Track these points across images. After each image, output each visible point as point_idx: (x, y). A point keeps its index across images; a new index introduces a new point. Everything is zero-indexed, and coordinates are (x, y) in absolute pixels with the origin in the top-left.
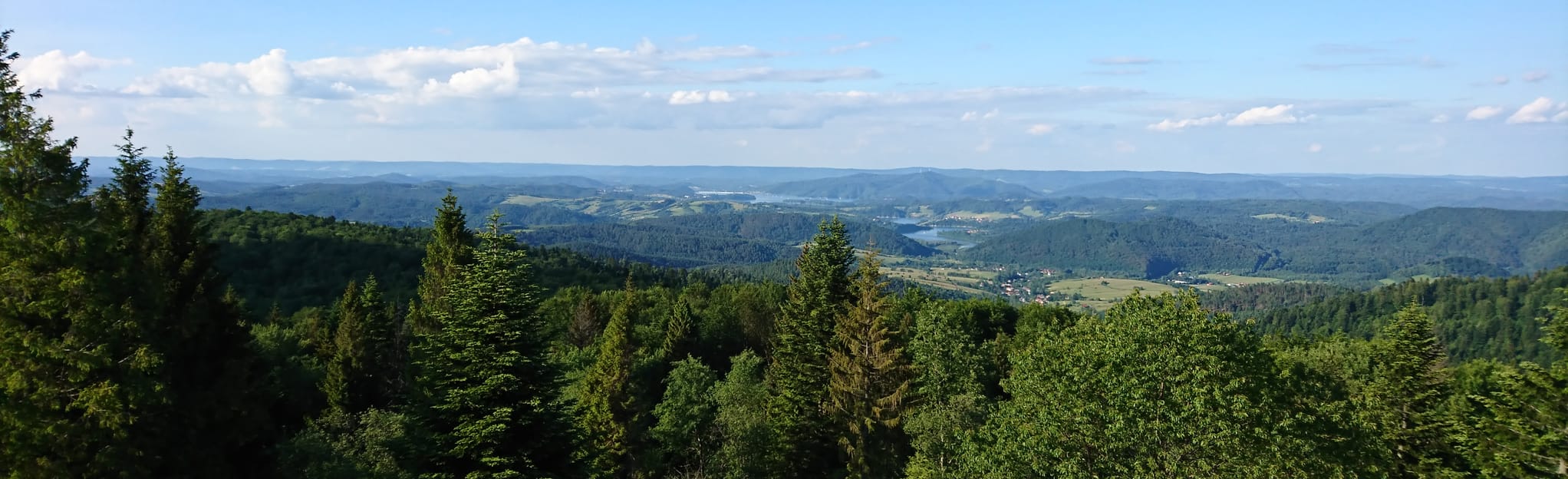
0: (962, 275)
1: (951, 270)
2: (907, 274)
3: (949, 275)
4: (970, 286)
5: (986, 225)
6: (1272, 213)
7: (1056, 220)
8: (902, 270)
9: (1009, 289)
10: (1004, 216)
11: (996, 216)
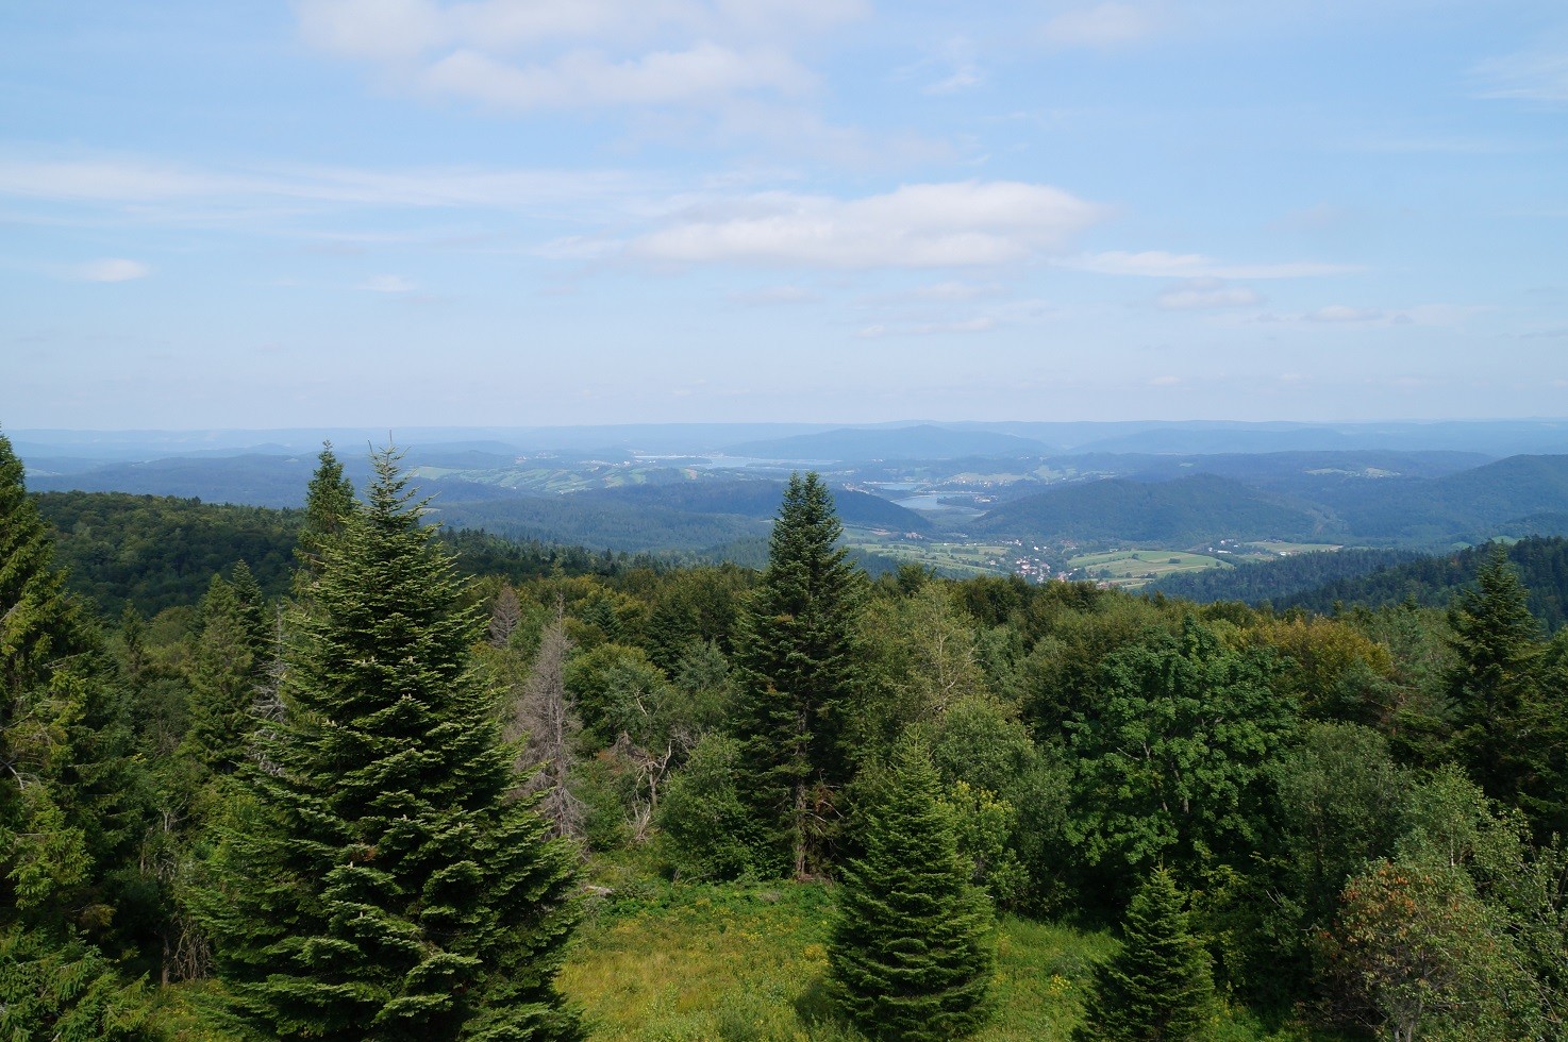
0: (967, 551)
1: (957, 546)
2: (901, 552)
3: (952, 551)
4: (977, 564)
5: (996, 489)
6: (1327, 467)
7: (1077, 482)
8: (895, 547)
9: (1024, 567)
10: (1016, 478)
11: (1005, 479)
